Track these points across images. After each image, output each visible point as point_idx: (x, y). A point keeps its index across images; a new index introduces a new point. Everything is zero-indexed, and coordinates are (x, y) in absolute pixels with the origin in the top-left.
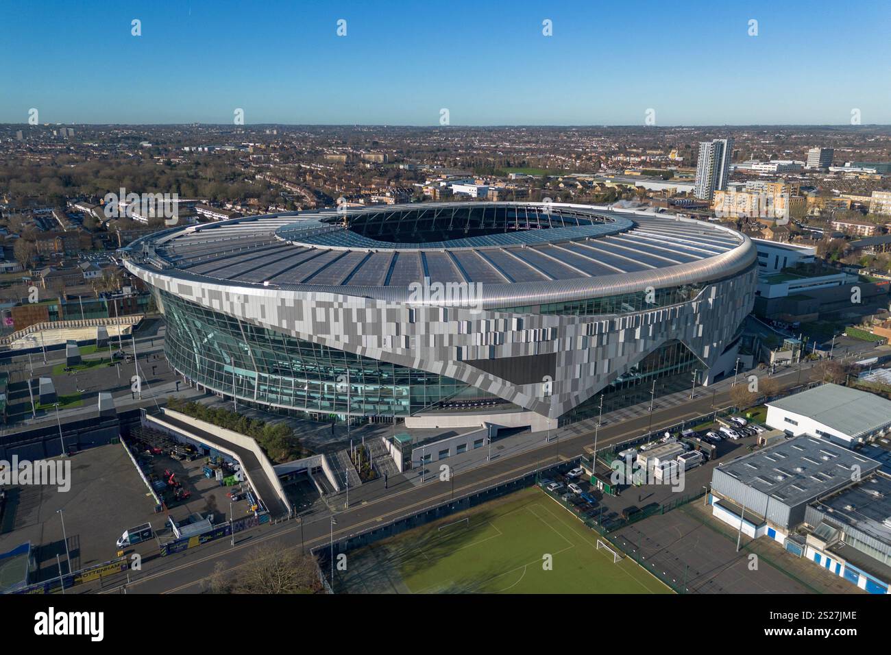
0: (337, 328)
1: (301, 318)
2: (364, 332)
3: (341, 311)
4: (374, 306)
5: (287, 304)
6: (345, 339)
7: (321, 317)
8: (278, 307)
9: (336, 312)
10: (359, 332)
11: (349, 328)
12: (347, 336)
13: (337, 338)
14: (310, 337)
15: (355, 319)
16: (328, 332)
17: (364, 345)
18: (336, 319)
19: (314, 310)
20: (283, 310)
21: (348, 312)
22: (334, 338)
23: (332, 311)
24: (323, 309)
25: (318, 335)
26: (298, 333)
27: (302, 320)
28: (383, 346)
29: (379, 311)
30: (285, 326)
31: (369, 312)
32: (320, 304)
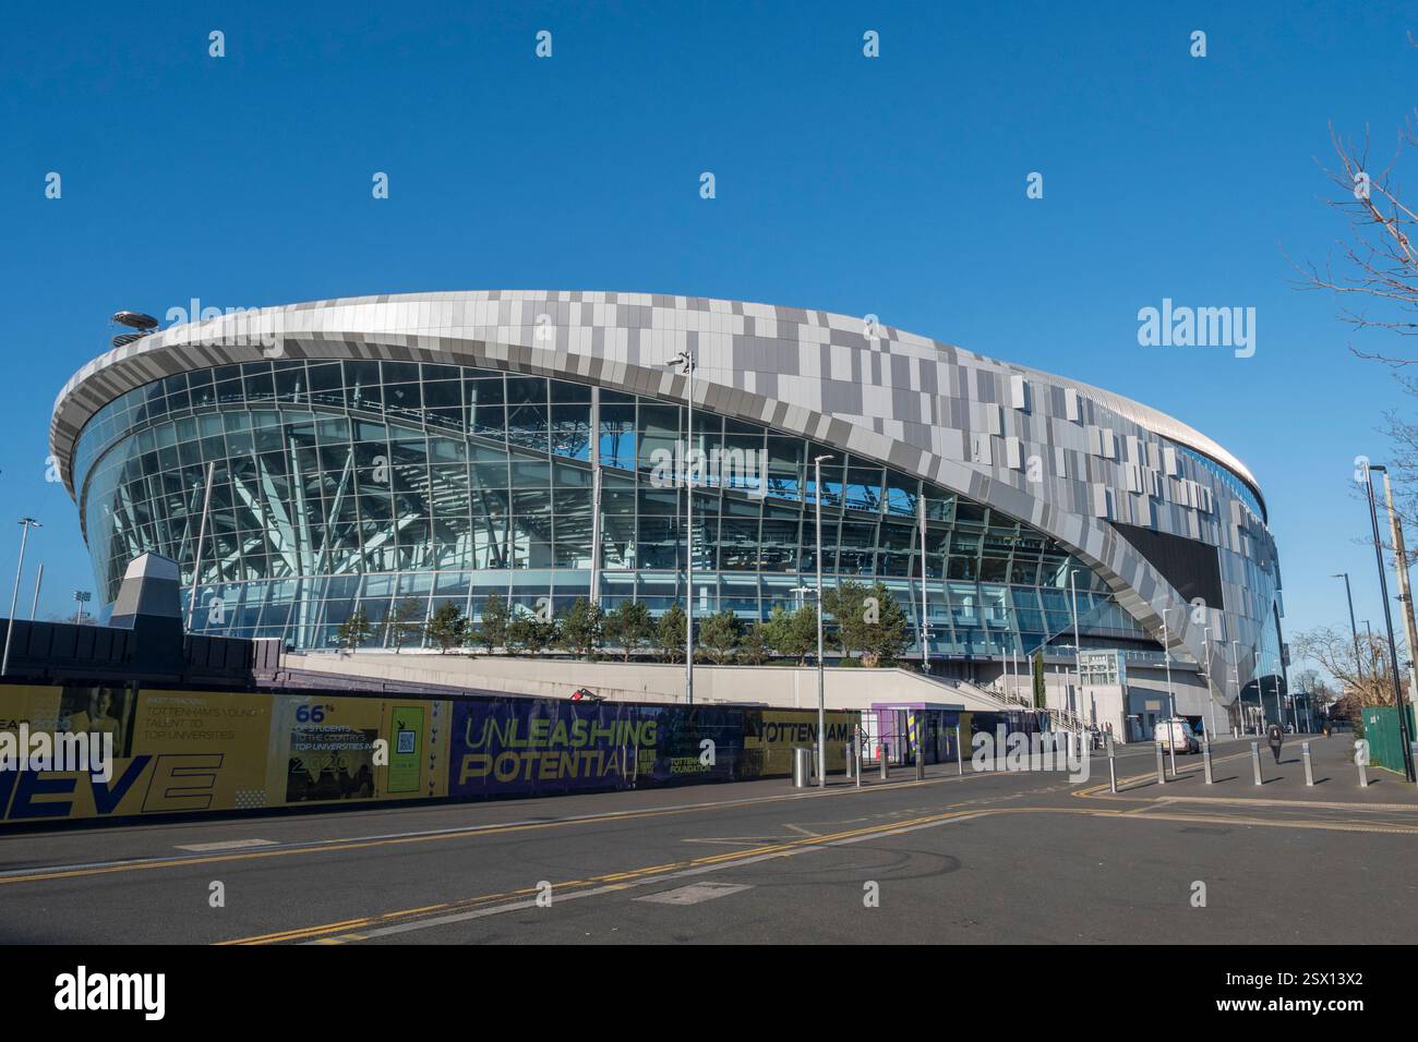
0: (878, 399)
1: (793, 369)
2: (934, 421)
3: (886, 360)
4: (953, 359)
5: (760, 331)
6: (895, 430)
7: (841, 371)
8: (736, 337)
9: (876, 357)
10: (926, 418)
11: (905, 404)
12: (901, 423)
13: (879, 425)
14: (814, 418)
15: (915, 385)
16: (858, 410)
17: (936, 451)
18: (877, 380)
19: (825, 352)
20: (747, 348)
21: (901, 364)
22: (871, 426)
23: (866, 356)
24: (847, 351)
25: (836, 415)
26: (782, 408)
27: (797, 373)
28: (975, 458)
29: (963, 371)
30: (750, 384)
31: (943, 372)
32: (839, 337)
